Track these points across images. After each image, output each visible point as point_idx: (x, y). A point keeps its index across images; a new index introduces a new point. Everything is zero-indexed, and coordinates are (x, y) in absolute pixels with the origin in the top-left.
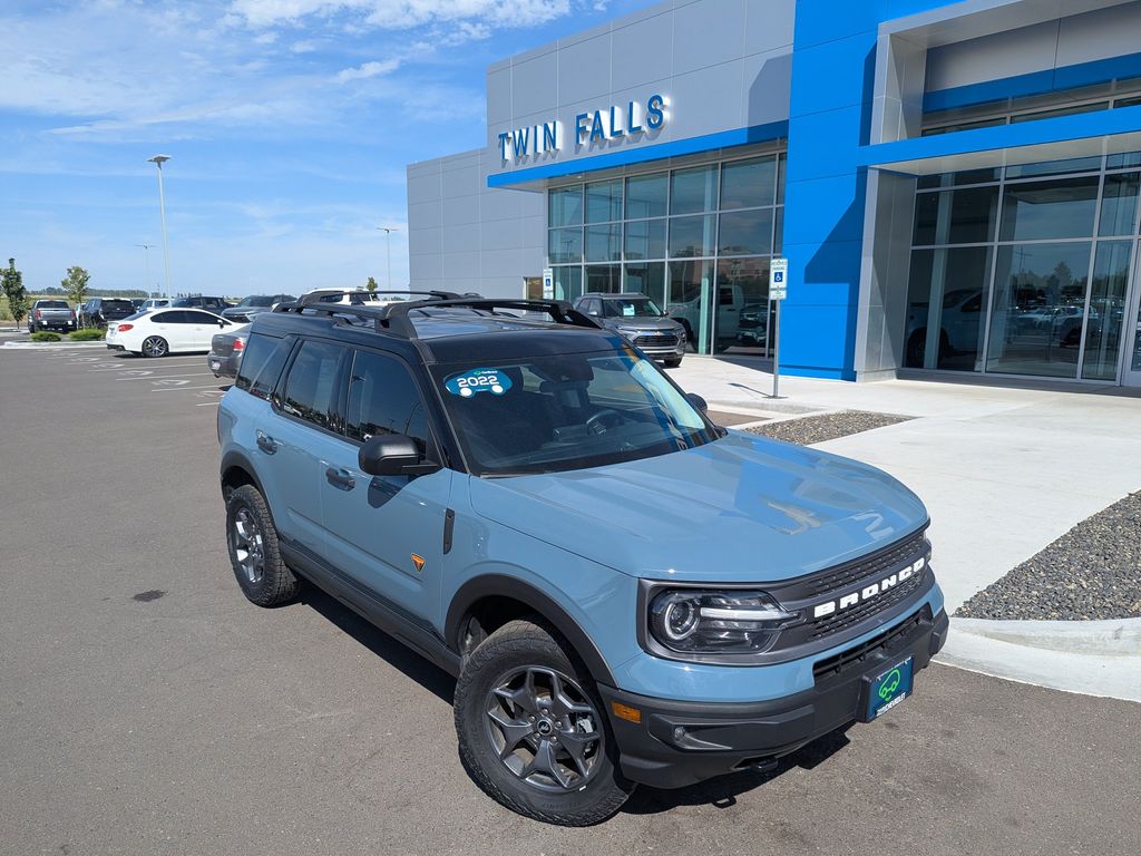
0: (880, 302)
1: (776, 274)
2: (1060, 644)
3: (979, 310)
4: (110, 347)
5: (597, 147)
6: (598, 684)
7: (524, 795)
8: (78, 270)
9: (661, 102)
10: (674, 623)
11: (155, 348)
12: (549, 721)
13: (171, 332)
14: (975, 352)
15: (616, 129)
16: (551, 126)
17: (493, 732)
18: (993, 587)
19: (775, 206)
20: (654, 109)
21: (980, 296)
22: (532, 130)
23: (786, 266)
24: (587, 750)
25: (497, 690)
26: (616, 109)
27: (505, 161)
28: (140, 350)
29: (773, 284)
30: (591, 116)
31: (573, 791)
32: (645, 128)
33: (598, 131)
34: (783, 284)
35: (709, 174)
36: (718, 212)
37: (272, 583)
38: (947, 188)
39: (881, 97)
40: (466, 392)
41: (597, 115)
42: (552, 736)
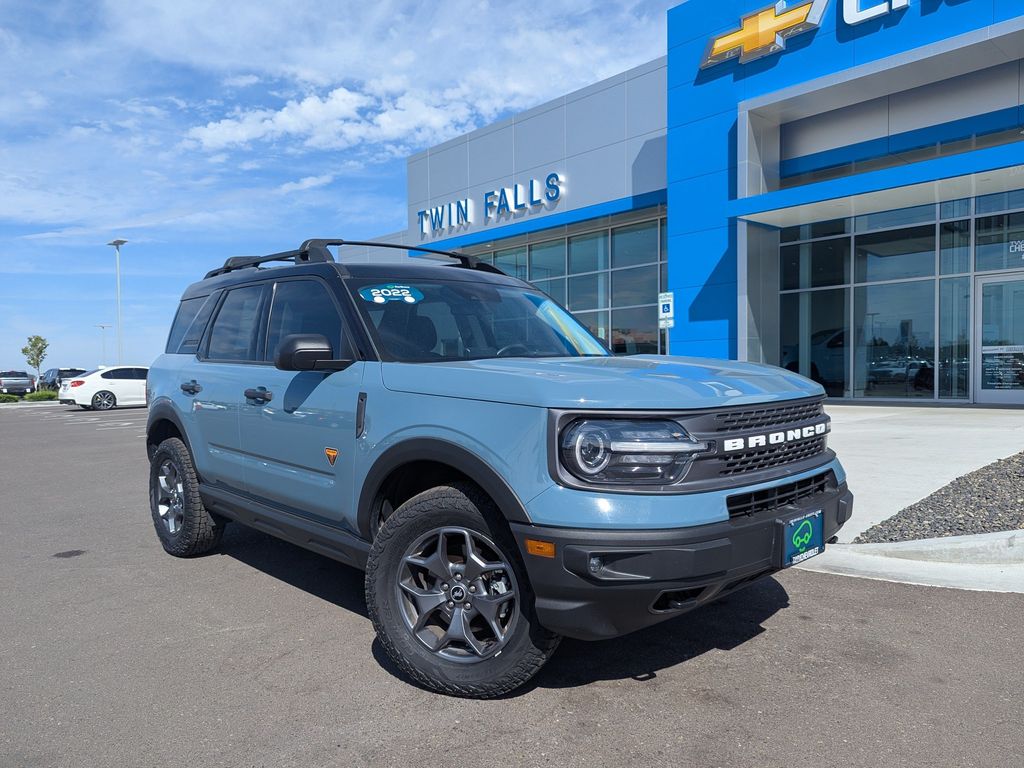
0: (757, 334)
1: (664, 306)
2: (957, 556)
3: (842, 346)
4: (63, 401)
5: (503, 219)
6: (511, 524)
7: (439, 668)
8: (38, 339)
9: (557, 179)
10: (585, 459)
11: (104, 402)
12: (463, 587)
13: (119, 387)
14: (843, 383)
15: (519, 203)
16: (463, 203)
17: (405, 605)
18: (887, 522)
19: (659, 263)
20: (551, 185)
21: (842, 334)
22: (446, 208)
23: (672, 299)
24: (502, 616)
25: (409, 558)
26: (519, 186)
27: (423, 234)
28: (90, 404)
29: (662, 315)
30: (497, 193)
31: (488, 659)
32: (544, 201)
33: (504, 206)
34: (671, 314)
35: (601, 241)
36: (610, 270)
37: (192, 527)
38: (806, 240)
39: (745, 162)
40: (379, 300)
41: (503, 192)
42: (465, 603)
